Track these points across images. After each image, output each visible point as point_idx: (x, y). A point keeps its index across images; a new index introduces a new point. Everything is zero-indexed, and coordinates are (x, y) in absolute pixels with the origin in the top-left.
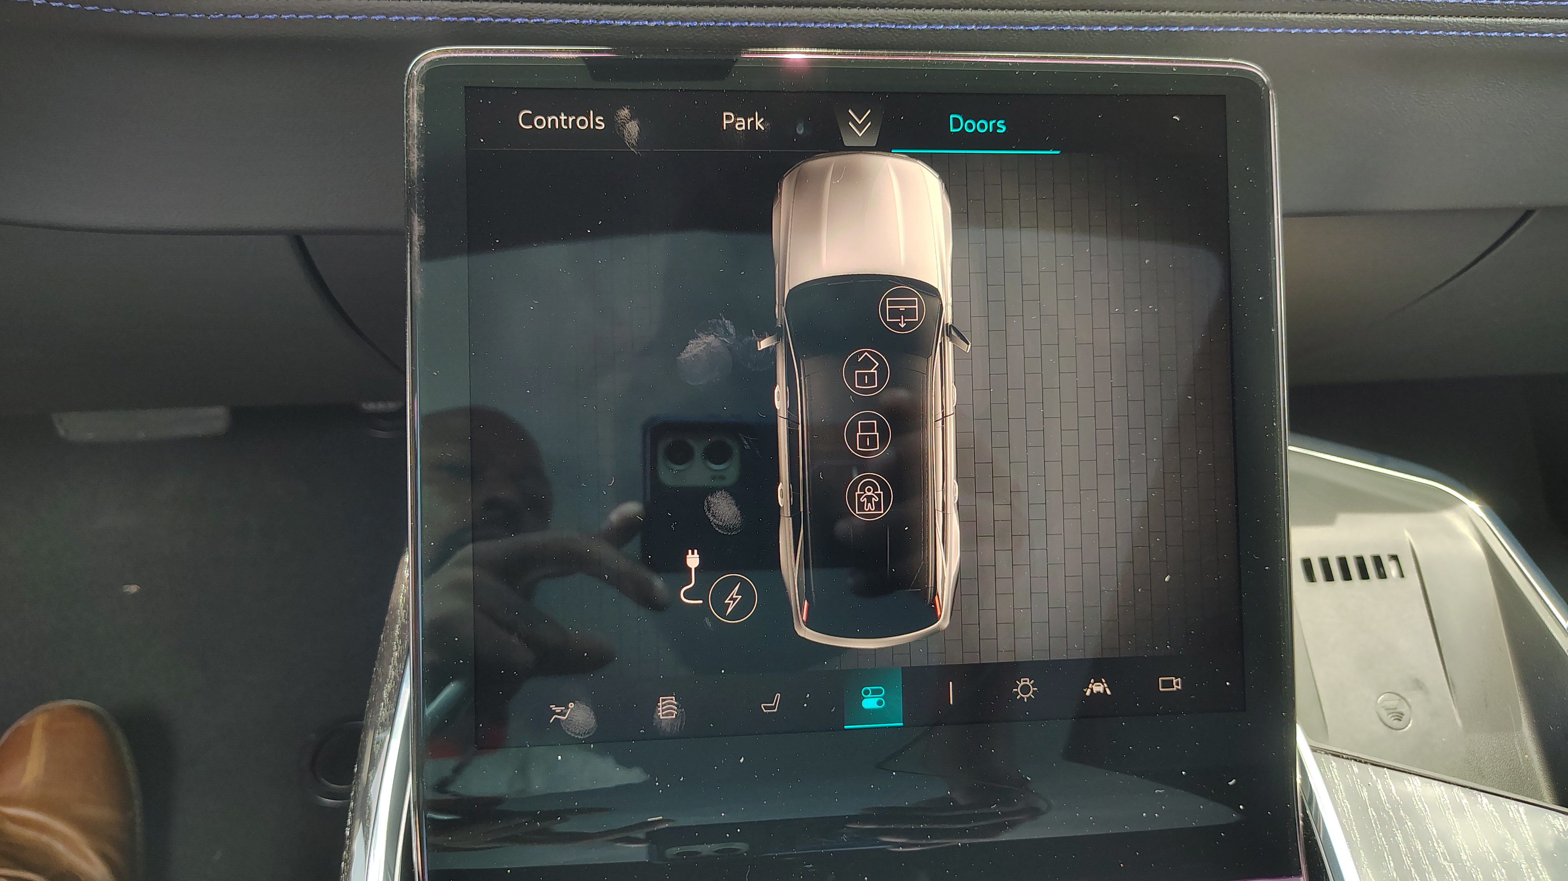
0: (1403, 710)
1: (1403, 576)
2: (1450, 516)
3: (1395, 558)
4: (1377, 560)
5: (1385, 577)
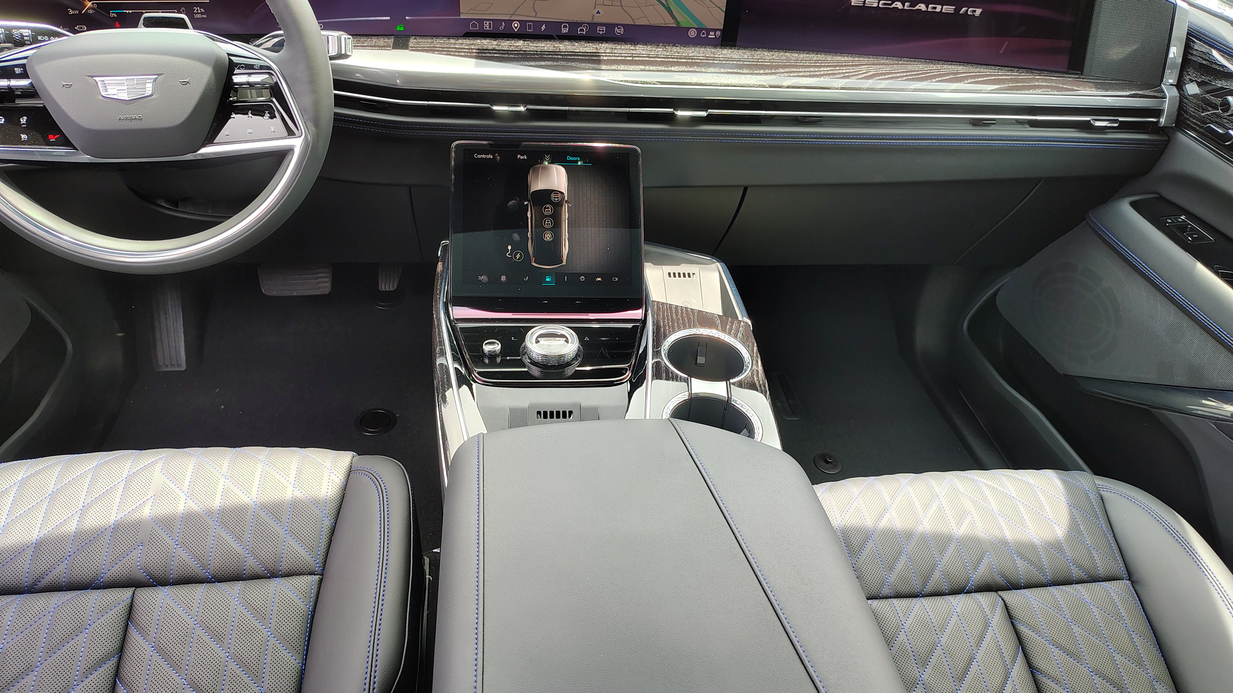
1: (695, 278)
2: (713, 266)
3: (694, 274)
4: (689, 274)
5: (690, 278)
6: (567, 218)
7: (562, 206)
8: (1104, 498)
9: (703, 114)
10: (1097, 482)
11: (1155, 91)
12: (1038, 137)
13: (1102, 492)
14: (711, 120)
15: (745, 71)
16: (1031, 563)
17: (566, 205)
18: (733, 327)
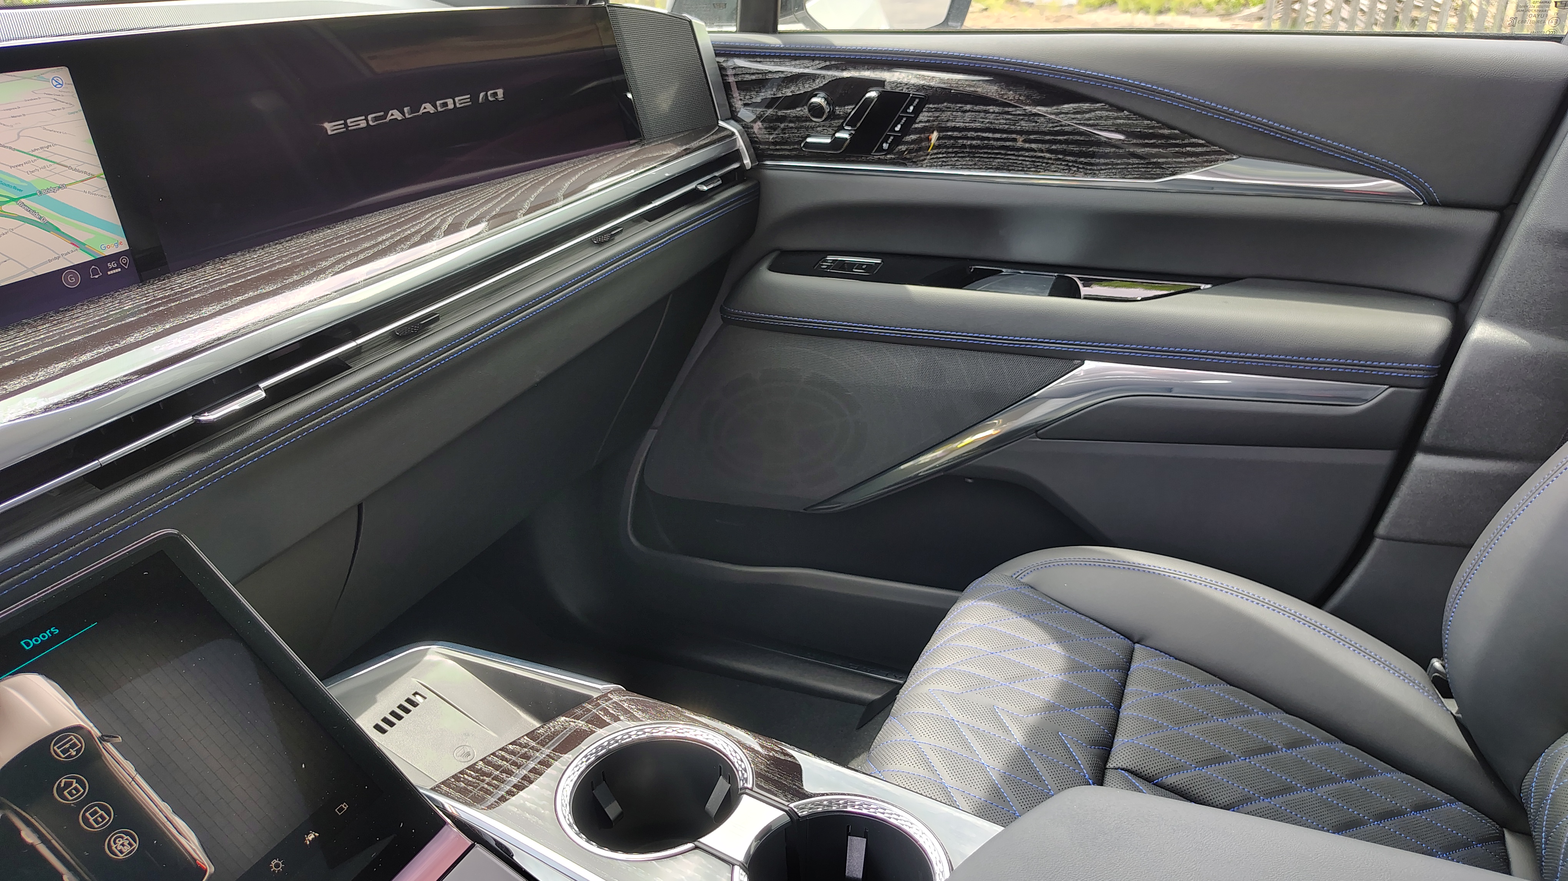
0: (468, 750)
1: (425, 698)
2: (427, 658)
3: (416, 694)
4: (409, 701)
5: (418, 704)
6: (133, 772)
7: (99, 756)
8: (1032, 585)
9: (259, 395)
10: (1009, 573)
11: (716, 133)
12: (667, 229)
13: (1025, 580)
14: (278, 395)
15: (268, 289)
16: (1088, 704)
17: (109, 745)
18: (611, 711)
